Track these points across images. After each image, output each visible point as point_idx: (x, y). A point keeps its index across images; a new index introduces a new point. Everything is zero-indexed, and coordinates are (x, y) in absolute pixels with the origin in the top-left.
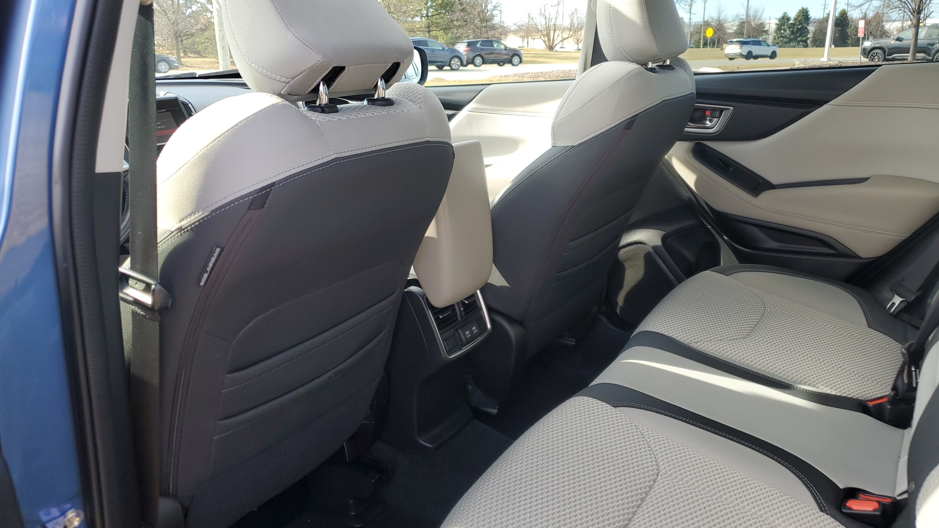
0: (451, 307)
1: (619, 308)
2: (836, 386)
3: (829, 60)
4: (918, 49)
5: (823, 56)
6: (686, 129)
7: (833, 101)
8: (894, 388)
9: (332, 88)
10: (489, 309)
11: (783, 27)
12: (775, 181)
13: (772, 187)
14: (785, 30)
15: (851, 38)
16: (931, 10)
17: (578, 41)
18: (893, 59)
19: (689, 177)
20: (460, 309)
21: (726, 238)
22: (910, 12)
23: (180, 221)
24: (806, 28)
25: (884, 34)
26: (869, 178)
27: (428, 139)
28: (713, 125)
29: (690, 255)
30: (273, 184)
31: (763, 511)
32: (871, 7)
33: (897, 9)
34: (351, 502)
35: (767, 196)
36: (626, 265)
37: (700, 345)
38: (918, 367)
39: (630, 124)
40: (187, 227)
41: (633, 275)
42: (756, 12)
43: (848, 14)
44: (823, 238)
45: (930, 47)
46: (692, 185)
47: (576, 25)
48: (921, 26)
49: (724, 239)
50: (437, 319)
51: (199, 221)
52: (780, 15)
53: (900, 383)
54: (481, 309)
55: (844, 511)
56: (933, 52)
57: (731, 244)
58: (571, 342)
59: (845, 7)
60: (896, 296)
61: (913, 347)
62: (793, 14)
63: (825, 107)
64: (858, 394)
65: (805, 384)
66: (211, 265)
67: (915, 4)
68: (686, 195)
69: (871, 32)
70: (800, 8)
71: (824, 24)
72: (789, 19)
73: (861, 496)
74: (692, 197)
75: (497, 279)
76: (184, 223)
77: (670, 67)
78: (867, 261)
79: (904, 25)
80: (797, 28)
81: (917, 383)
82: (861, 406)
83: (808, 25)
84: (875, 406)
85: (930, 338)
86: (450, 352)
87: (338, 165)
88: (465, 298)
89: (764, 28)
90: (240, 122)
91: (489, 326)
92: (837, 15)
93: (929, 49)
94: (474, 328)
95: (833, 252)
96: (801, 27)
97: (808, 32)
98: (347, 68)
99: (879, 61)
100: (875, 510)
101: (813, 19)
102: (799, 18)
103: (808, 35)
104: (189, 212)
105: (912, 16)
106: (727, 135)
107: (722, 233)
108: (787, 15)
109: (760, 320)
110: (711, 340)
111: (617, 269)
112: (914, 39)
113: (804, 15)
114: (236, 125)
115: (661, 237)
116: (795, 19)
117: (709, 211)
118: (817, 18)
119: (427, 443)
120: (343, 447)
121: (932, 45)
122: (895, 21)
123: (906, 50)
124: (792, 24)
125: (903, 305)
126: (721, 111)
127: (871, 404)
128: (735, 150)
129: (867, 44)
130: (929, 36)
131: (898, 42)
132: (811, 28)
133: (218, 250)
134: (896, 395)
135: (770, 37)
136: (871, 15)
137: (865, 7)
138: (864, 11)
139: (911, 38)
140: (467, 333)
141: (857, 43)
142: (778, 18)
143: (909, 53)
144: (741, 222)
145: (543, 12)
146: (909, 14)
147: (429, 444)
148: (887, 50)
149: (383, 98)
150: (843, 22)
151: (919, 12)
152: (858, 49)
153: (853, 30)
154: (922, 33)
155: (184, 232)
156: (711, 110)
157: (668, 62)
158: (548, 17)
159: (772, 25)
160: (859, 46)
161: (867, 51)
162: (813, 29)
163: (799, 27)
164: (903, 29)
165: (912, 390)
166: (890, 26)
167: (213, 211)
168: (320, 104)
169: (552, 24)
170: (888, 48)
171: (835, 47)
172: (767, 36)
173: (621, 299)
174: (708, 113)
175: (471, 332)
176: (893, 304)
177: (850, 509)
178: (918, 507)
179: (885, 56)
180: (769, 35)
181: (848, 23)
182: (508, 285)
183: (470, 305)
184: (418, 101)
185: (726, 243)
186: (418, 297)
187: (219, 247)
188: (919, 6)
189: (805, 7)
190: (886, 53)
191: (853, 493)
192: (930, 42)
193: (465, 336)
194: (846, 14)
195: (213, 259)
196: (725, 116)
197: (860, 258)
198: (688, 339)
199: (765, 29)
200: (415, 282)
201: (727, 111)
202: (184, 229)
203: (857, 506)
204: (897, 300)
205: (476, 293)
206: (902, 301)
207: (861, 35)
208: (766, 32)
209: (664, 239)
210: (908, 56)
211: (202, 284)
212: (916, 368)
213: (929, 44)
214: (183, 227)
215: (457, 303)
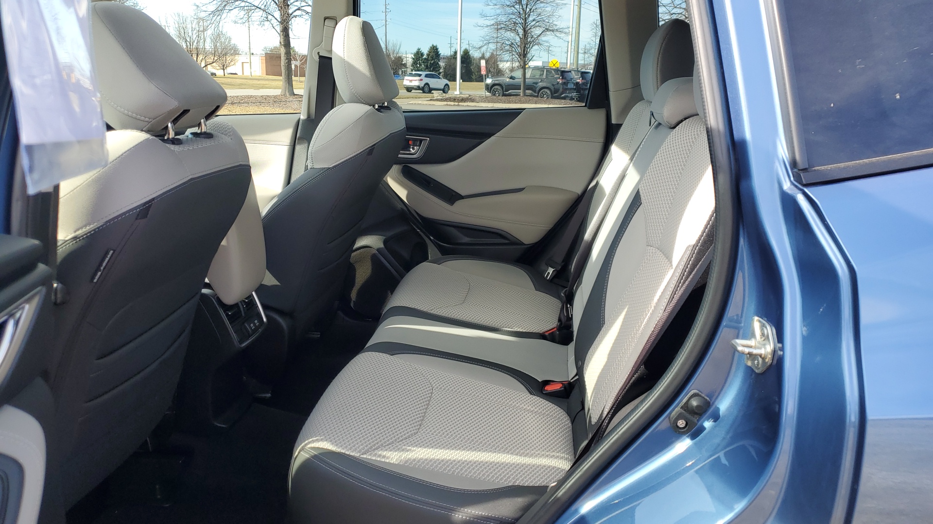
0: (236, 305)
1: (352, 302)
2: (524, 327)
3: (461, 93)
4: (528, 87)
5: (456, 91)
6: (400, 156)
7: (498, 134)
8: (560, 320)
9: (176, 125)
10: (265, 307)
11: (418, 62)
12: (463, 193)
13: (461, 197)
14: (420, 65)
15: (475, 74)
16: (533, 55)
17: (223, 66)
18: (510, 95)
19: (402, 193)
20: (243, 306)
21: (432, 238)
22: (518, 55)
23: (75, 232)
24: (438, 64)
25: (499, 73)
26: (525, 188)
27: (241, 163)
28: (415, 152)
29: (405, 254)
30: (153, 199)
31: (500, 399)
32: (489, 49)
33: (508, 52)
34: (157, 487)
35: (459, 204)
36: (357, 266)
37: (435, 311)
38: (572, 305)
39: (371, 151)
40: (82, 236)
41: (363, 273)
42: (394, 46)
43: (470, 53)
44: (500, 232)
45: (535, 85)
46: (404, 198)
47: (220, 51)
48: (527, 68)
49: (430, 239)
50: (227, 315)
51: (94, 230)
52: (415, 51)
53: (562, 317)
54: (258, 306)
55: (544, 392)
56: (538, 89)
57: (436, 243)
58: (317, 335)
59: (467, 47)
60: (549, 268)
61: (567, 292)
62: (425, 51)
63: (493, 138)
64: (538, 330)
65: (506, 327)
66: (104, 264)
67: (521, 49)
68: (400, 206)
69: (489, 70)
70: (431, 46)
71: (452, 61)
72: (422, 55)
73: (551, 383)
74: (405, 208)
75: (270, 280)
76: (79, 232)
77: (387, 108)
78: (529, 246)
79: (514, 65)
80: (431, 63)
81: (572, 315)
82: (542, 336)
83: (439, 61)
84: (549, 334)
85: (574, 288)
86: (241, 342)
87: (193, 184)
88: (245, 297)
89: (402, 61)
90: (125, 153)
91: (265, 320)
92: (462, 53)
93: (535, 87)
94: (256, 321)
95: (507, 242)
96: (434, 63)
97: (440, 67)
98: (191, 110)
99: (499, 96)
100: (561, 388)
101: (442, 56)
102: (432, 53)
103: (440, 70)
104: (84, 223)
105: (519, 59)
106: (425, 159)
107: (429, 235)
108: (420, 50)
109: (467, 294)
110: (441, 307)
111: (350, 270)
112: (523, 78)
113: (434, 50)
114: (122, 155)
115: (383, 240)
116: (428, 55)
117: (418, 218)
118: (446, 55)
119: (221, 424)
120: (146, 440)
121: (536, 83)
122: (507, 61)
123: (517, 87)
124: (425, 59)
125: (555, 273)
126: (421, 141)
127: (547, 334)
128: (432, 171)
129: (489, 81)
130: (533, 77)
131: (511, 80)
132: (442, 64)
133: (112, 252)
134: (561, 324)
135: (408, 70)
136: (487, 55)
137: (484, 49)
138: (482, 52)
139: (521, 77)
140: (252, 325)
141: (480, 79)
142: (413, 53)
143: (520, 90)
144: (442, 224)
145: (182, 34)
146: (518, 57)
147: (223, 424)
148: (504, 87)
149: (205, 132)
150: (466, 58)
151: (525, 55)
152: (482, 85)
153: (476, 67)
154: (528, 75)
155: (79, 241)
156: (413, 140)
157: (386, 104)
158: (188, 40)
159: (409, 59)
160: (483, 82)
161: (490, 87)
162: (444, 64)
163: (432, 62)
164: (512, 70)
165: (570, 319)
166: (505, 66)
167: (107, 222)
168: (168, 138)
169: (194, 47)
170: (505, 86)
171: (463, 81)
172: (406, 69)
173: (354, 295)
174: (410, 142)
175: (255, 324)
176: (549, 273)
177: (547, 391)
178: (584, 371)
179: (503, 92)
180: (407, 68)
181: (471, 61)
182: (279, 284)
183: (249, 303)
184: (229, 134)
185: (433, 243)
186: (210, 298)
187: (112, 250)
188: (524, 51)
189: (435, 45)
190: (504, 89)
191: (547, 383)
192: (535, 81)
193: (251, 328)
194: (469, 52)
195: (107, 259)
196: (425, 145)
197: (525, 244)
198: (425, 308)
199: (403, 63)
200: (208, 286)
201: (425, 141)
202: (79, 238)
203: (549, 388)
204: (551, 270)
205: (252, 294)
206: (553, 271)
207: (483, 72)
208: (405, 65)
209: (385, 242)
210: (520, 92)
211: (95, 281)
212: (570, 305)
213: (534, 83)
214: (79, 236)
215: (241, 302)
